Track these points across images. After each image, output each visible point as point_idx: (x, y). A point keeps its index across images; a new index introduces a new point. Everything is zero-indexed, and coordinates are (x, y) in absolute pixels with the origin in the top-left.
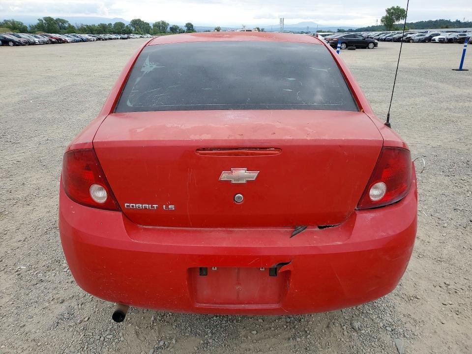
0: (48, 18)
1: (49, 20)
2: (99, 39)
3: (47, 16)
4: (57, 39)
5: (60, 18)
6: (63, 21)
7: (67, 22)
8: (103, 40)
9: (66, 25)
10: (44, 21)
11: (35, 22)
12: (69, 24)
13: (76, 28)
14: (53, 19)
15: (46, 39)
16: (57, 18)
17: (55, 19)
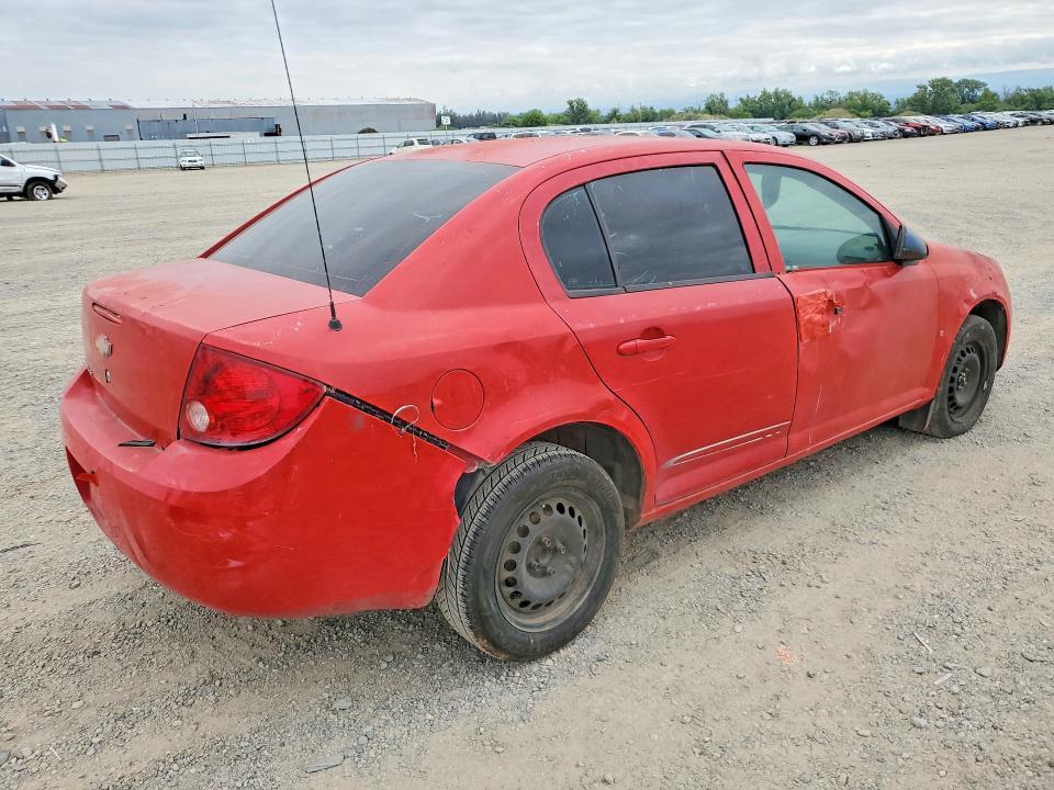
0: (939, 80)
1: (941, 86)
2: (1033, 122)
3: (940, 77)
4: (916, 128)
5: (969, 79)
6: (973, 85)
7: (985, 85)
8: (1044, 123)
9: (979, 93)
10: (930, 88)
11: (909, 92)
12: (987, 90)
13: (1002, 97)
14: (951, 82)
15: (892, 128)
16: (960, 79)
17: (956, 81)
